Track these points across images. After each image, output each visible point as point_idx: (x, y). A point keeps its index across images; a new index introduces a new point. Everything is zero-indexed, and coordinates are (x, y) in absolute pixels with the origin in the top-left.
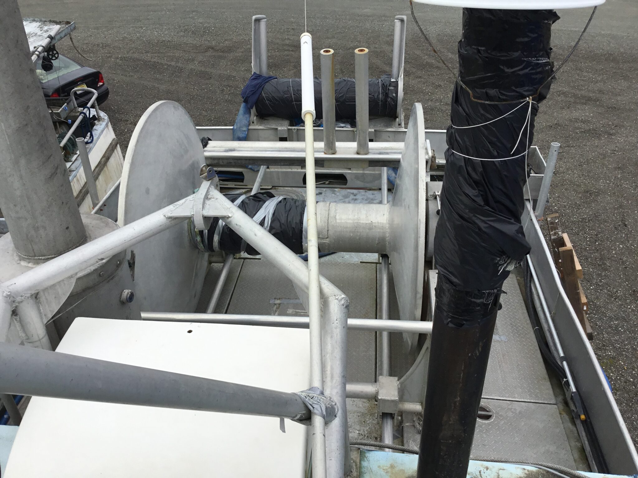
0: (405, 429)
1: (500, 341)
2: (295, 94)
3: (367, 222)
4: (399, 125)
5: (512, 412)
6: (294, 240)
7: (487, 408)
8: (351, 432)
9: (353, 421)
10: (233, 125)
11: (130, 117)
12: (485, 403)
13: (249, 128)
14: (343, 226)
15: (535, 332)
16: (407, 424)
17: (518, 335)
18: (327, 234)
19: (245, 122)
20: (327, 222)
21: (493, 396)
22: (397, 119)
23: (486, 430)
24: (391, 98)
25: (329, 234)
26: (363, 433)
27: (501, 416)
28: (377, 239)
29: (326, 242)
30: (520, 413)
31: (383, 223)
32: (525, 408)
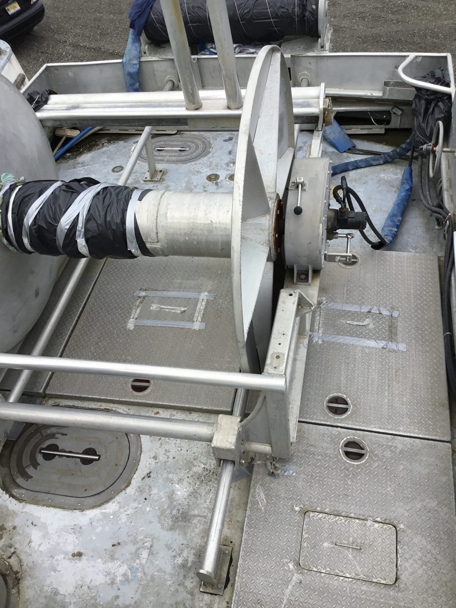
0: (255, 469)
1: (397, 351)
2: (190, 12)
3: (206, 222)
4: (322, 47)
5: (391, 451)
6: (117, 245)
7: (361, 444)
8: (196, 466)
9: (201, 451)
10: (122, 59)
11: (70, 38)
12: (359, 437)
13: (141, 60)
14: (176, 228)
15: (445, 337)
16: (258, 462)
17: (422, 342)
18: (156, 237)
19: (135, 53)
20: (155, 222)
21: (371, 428)
22: (319, 40)
23: (353, 474)
24: (310, 11)
25: (159, 237)
26: (208, 468)
27: (376, 455)
28: (220, 244)
29: (157, 246)
30: (401, 452)
31: (226, 224)
32: (409, 446)
